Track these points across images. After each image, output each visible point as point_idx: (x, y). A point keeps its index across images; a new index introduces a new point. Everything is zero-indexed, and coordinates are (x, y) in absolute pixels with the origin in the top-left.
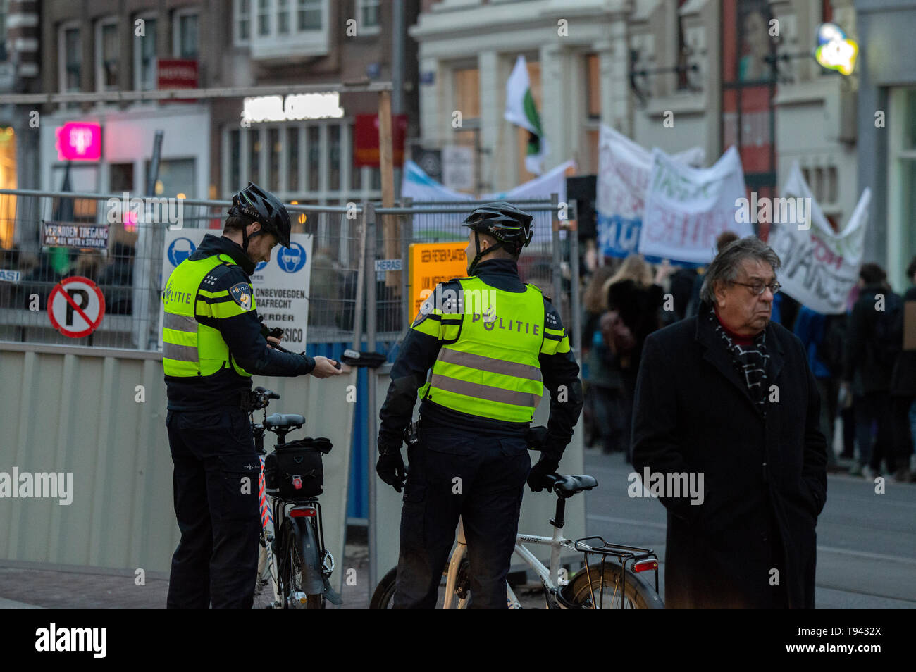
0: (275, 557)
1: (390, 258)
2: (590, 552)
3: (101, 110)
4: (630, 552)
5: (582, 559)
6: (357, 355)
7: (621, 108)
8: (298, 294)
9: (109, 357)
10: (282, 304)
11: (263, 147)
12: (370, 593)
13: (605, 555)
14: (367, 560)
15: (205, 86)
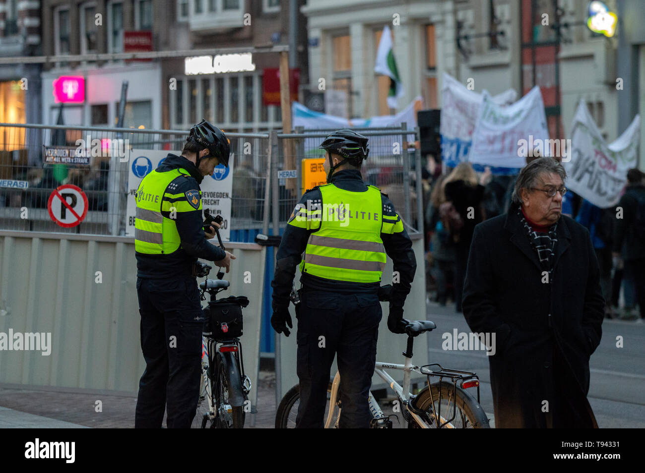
0: (209, 380)
1: (289, 169)
2: (431, 375)
3: (85, 67)
4: (460, 374)
5: (426, 380)
6: (266, 238)
7: (451, 62)
8: (223, 195)
9: (91, 240)
10: (212, 202)
11: (198, 92)
12: (276, 405)
13: (442, 377)
14: (275, 382)
15: (157, 50)
